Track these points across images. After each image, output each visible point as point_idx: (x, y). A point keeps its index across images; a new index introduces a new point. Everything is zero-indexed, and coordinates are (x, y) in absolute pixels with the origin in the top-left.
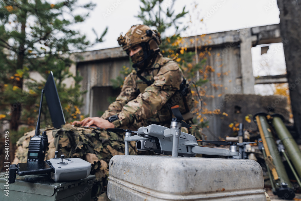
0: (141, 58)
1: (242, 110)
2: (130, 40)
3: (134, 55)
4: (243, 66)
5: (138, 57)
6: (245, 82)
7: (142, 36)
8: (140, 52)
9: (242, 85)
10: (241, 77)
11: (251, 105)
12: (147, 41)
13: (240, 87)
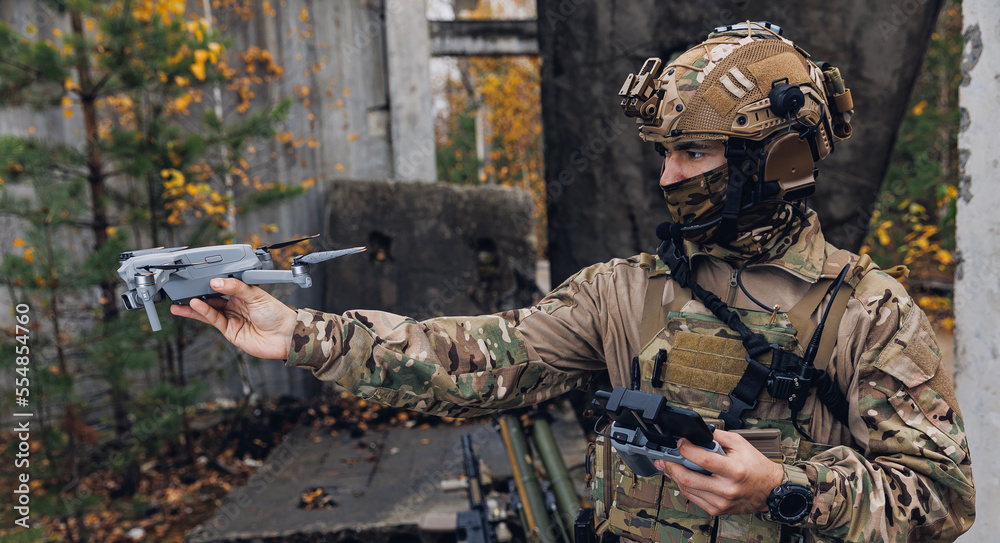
0: (708, 204)
1: (393, 247)
2: (679, 109)
3: (681, 185)
4: (395, 62)
5: (698, 199)
6: (401, 128)
7: (745, 109)
8: (712, 177)
9: (389, 138)
10: (386, 107)
11: (424, 227)
12: (760, 138)
13: (382, 145)
